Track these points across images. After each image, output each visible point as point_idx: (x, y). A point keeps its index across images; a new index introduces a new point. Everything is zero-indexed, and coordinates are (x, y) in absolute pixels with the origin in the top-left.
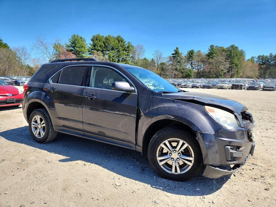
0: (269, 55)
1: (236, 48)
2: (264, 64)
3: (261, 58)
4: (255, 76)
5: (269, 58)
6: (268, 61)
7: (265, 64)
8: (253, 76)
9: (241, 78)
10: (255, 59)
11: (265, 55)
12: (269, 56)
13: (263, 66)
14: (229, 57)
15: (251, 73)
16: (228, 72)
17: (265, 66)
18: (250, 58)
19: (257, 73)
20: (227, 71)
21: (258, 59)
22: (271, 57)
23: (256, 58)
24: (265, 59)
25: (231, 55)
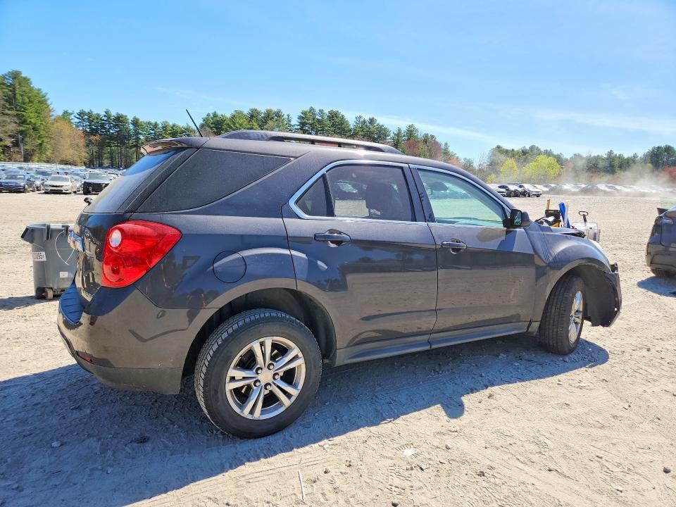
0: (105, 114)
1: (26, 80)
2: (93, 132)
3: (86, 117)
4: (81, 159)
5: (103, 120)
6: (103, 126)
7: (97, 132)
8: (75, 159)
9: (48, 162)
10: (72, 117)
11: (95, 112)
12: (105, 116)
13: (93, 138)
14: (11, 104)
15: (72, 151)
16: (16, 144)
17: (97, 137)
18: (60, 113)
19: (85, 154)
20: (12, 142)
21: (78, 118)
22: (109, 118)
23: (75, 117)
24: (95, 121)
25: (15, 97)
